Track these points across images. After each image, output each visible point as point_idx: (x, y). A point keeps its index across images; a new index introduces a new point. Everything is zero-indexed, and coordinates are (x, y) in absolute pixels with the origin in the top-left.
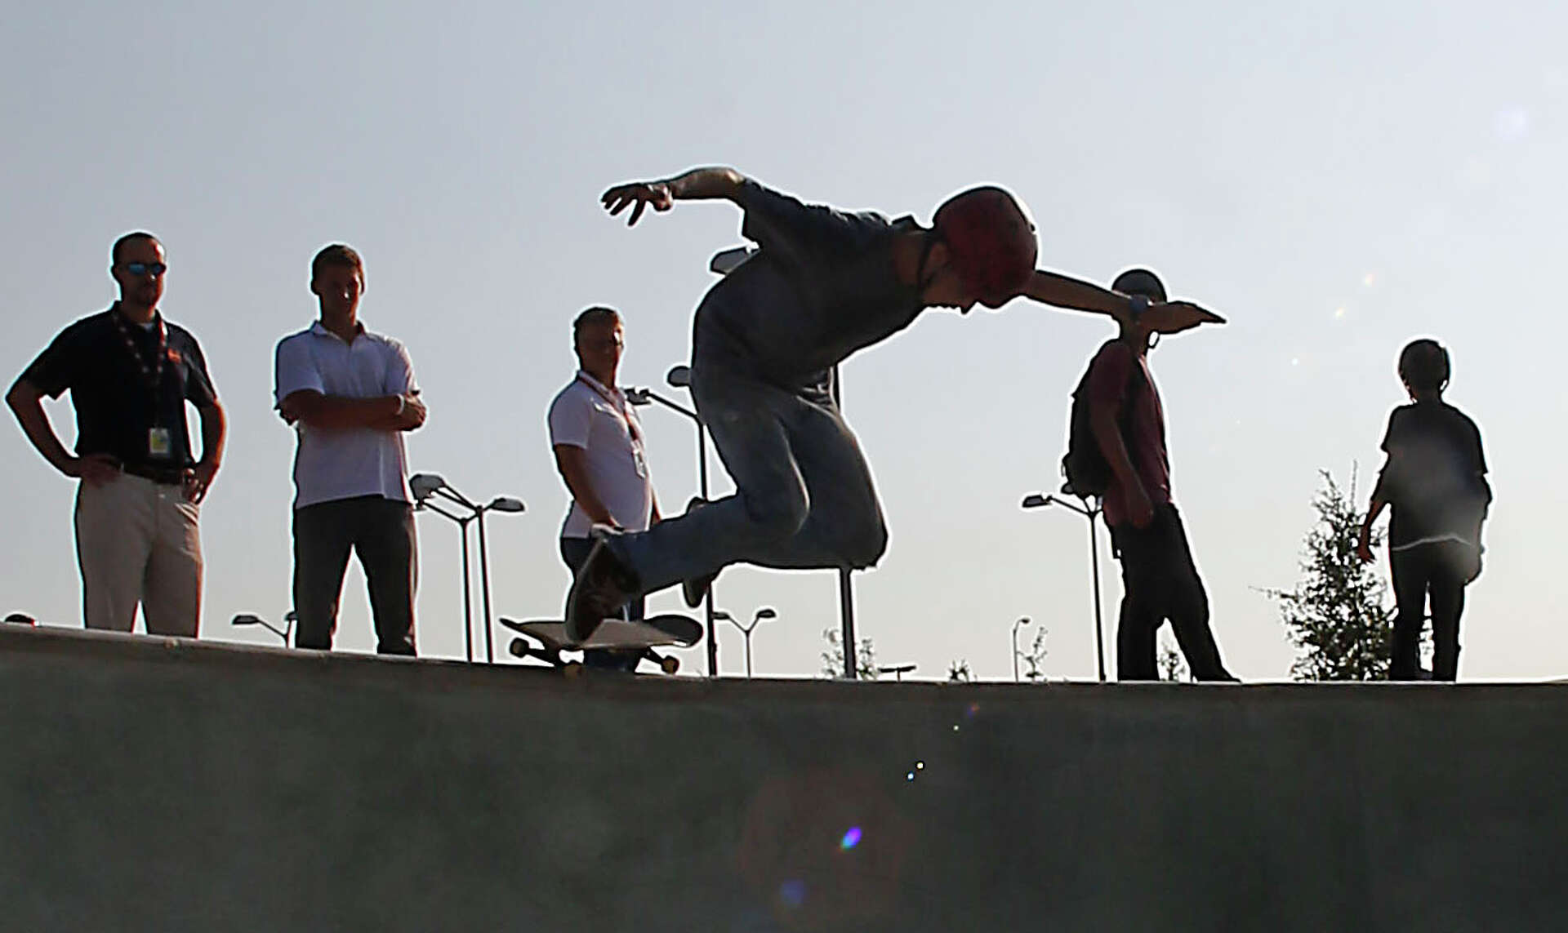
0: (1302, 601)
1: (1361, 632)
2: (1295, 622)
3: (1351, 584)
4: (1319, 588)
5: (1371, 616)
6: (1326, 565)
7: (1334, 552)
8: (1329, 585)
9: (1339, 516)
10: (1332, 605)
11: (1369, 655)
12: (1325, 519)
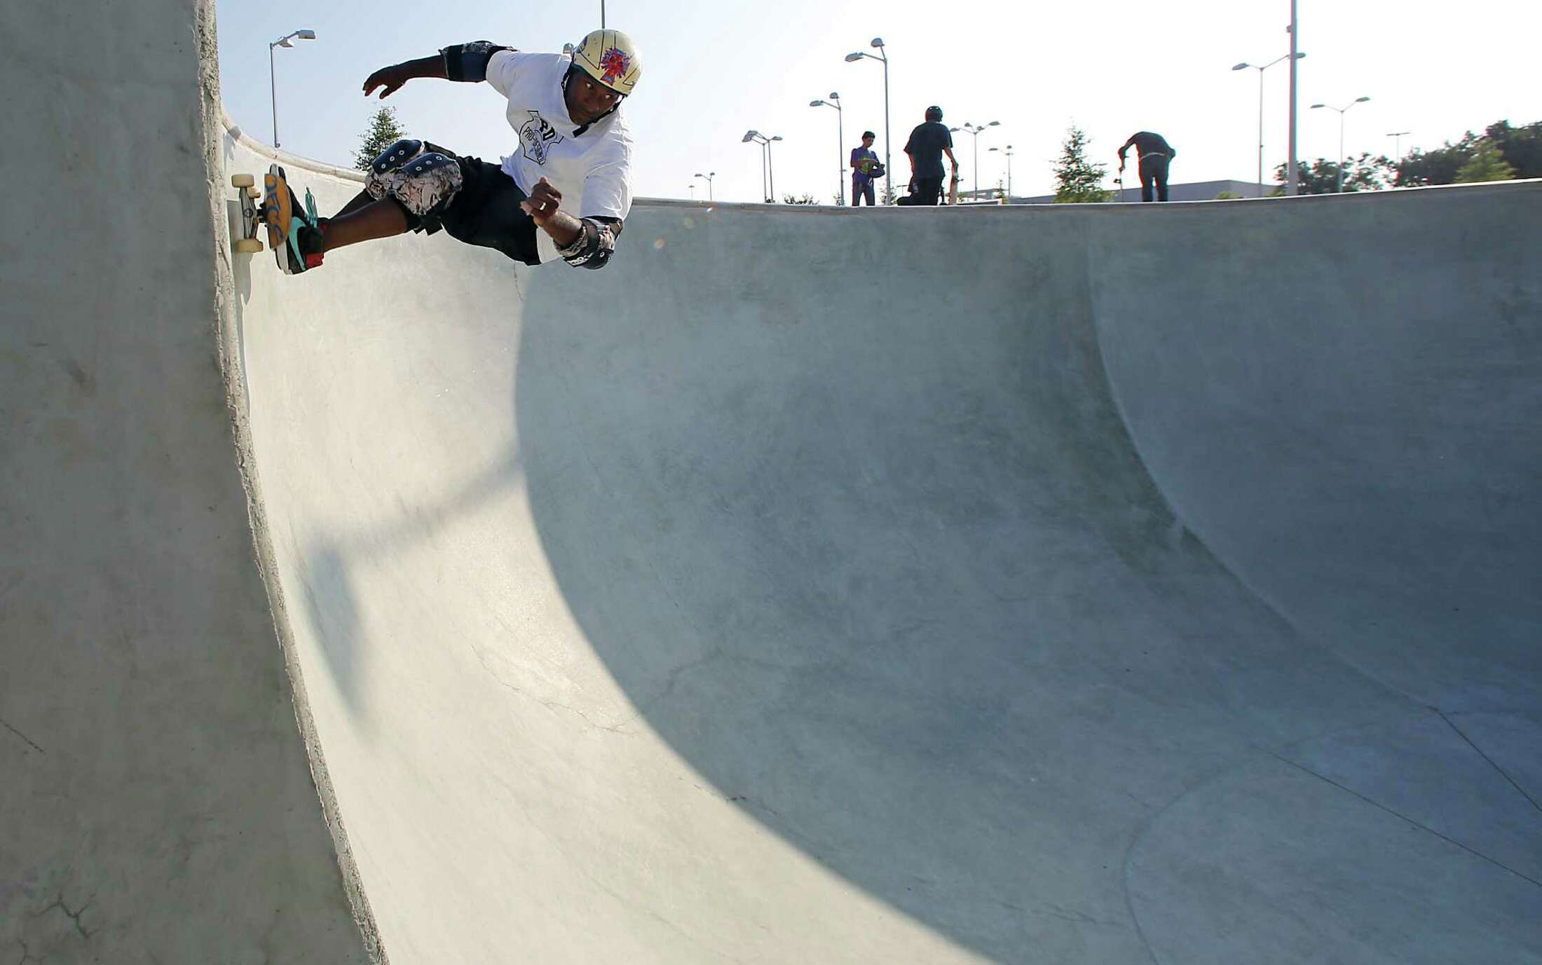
0: (1057, 163)
1: (1080, 173)
2: (1054, 170)
3: (1077, 157)
4: (1064, 158)
5: (1085, 168)
6: (1069, 150)
7: (1072, 145)
8: (1068, 157)
9: (1075, 132)
10: (1069, 164)
11: (1083, 182)
12: (1069, 133)
